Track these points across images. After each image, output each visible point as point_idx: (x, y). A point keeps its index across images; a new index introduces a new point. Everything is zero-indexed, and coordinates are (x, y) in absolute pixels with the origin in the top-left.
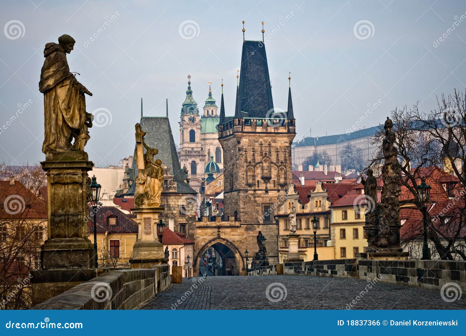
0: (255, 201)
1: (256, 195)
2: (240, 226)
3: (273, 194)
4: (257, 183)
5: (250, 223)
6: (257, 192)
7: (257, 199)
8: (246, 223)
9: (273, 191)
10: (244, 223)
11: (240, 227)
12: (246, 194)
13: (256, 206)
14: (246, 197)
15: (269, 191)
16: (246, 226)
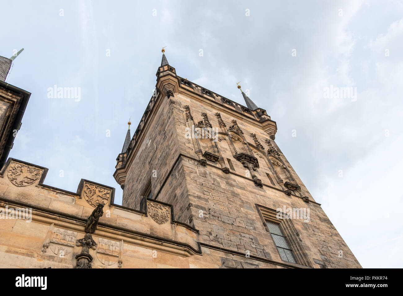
0: (235, 195)
1: (234, 183)
2: (196, 248)
3: (277, 195)
4: (226, 162)
5: (235, 250)
6: (233, 176)
7: (239, 191)
8: (221, 247)
9: (274, 190)
10: (213, 244)
11: (199, 252)
12: (202, 169)
13: (241, 206)
14: (204, 175)
15: (264, 187)
16: (222, 254)
